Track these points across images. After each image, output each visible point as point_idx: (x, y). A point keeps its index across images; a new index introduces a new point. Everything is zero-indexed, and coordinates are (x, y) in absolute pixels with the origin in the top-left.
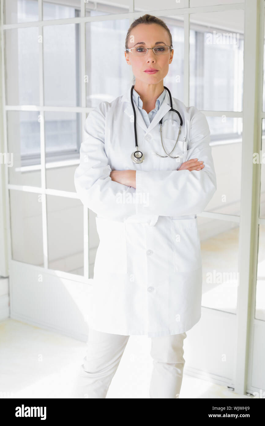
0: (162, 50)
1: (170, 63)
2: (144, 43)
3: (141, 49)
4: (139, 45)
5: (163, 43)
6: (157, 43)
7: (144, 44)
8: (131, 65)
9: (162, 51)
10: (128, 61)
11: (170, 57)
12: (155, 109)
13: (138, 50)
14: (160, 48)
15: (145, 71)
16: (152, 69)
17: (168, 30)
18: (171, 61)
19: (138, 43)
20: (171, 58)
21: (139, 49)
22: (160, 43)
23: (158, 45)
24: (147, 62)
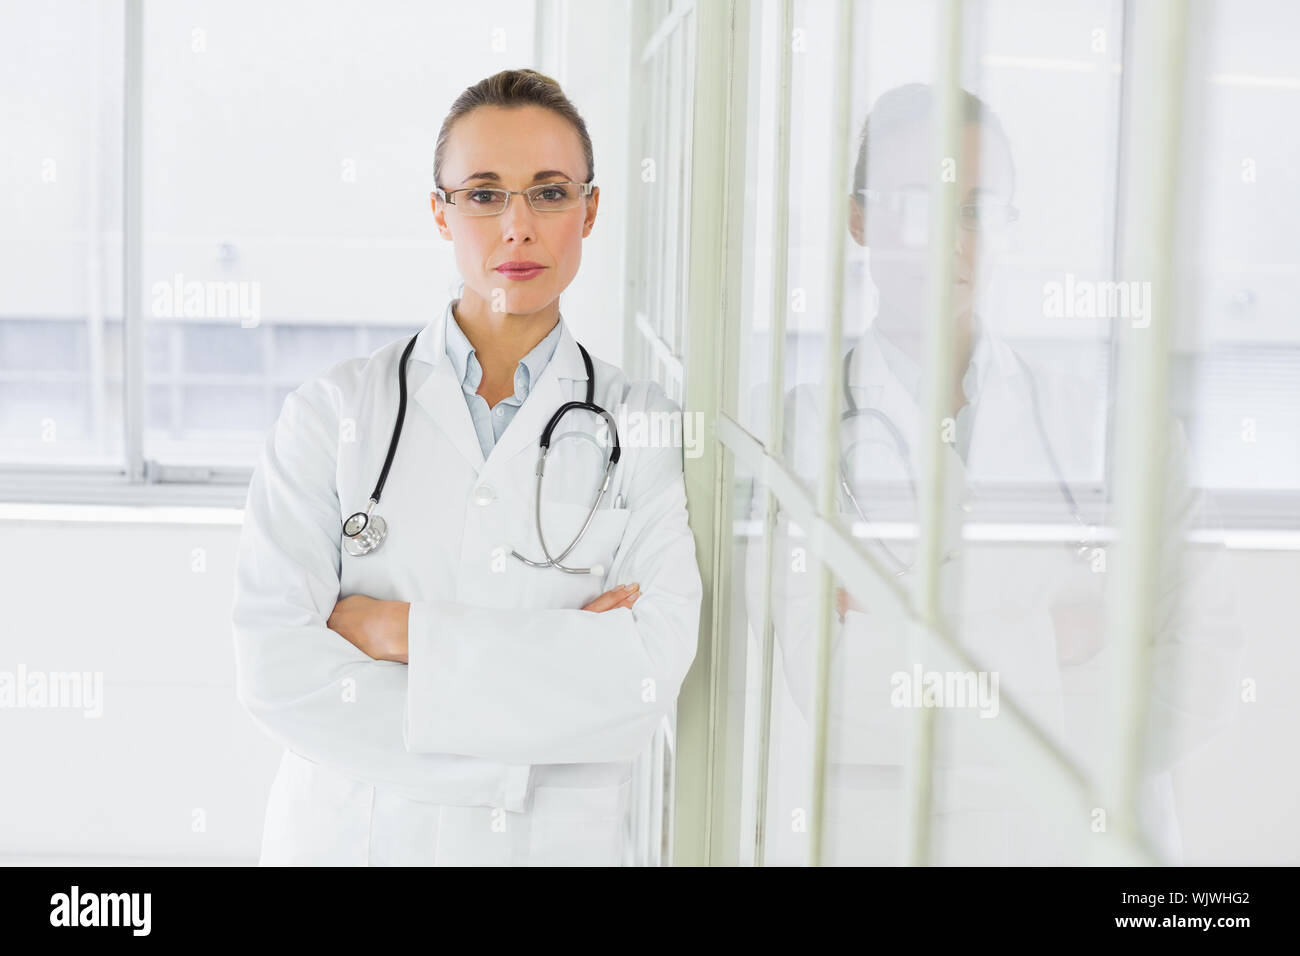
0: (558, 195)
1: (586, 233)
2: (495, 174)
3: (486, 191)
4: (477, 181)
5: (559, 173)
6: (541, 176)
7: (494, 179)
8: (452, 243)
9: (559, 199)
10: (442, 227)
11: (584, 215)
12: (513, 396)
13: (477, 198)
14: (550, 191)
15: (499, 269)
16: (520, 264)
17: (579, 125)
18: (591, 226)
19: (475, 176)
20: (590, 217)
21: (480, 194)
22: (549, 176)
23: (544, 180)
24: (506, 237)
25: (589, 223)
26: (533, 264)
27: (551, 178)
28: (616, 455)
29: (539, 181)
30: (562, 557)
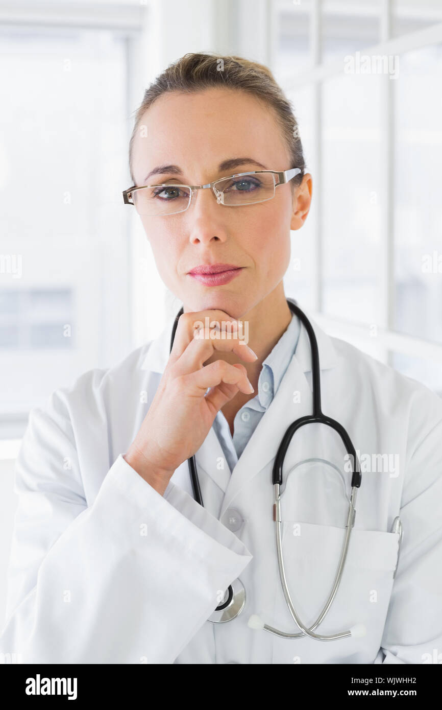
0: (252, 186)
1: (296, 225)
2: (177, 168)
4: (159, 177)
5: (249, 161)
6: (227, 165)
7: (176, 173)
9: (254, 189)
12: (256, 397)
14: (241, 182)
15: (192, 274)
16: (213, 267)
18: (304, 217)
19: (156, 171)
20: (302, 206)
21: (165, 190)
22: (237, 165)
23: (232, 170)
24: (192, 239)
25: (301, 214)
26: (227, 265)
27: (240, 167)
28: (356, 480)
29: (226, 171)
30: (317, 624)
